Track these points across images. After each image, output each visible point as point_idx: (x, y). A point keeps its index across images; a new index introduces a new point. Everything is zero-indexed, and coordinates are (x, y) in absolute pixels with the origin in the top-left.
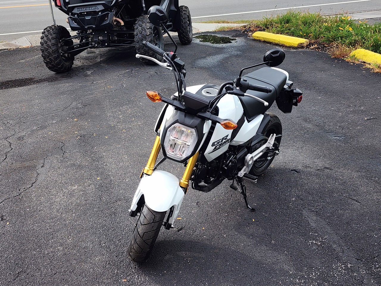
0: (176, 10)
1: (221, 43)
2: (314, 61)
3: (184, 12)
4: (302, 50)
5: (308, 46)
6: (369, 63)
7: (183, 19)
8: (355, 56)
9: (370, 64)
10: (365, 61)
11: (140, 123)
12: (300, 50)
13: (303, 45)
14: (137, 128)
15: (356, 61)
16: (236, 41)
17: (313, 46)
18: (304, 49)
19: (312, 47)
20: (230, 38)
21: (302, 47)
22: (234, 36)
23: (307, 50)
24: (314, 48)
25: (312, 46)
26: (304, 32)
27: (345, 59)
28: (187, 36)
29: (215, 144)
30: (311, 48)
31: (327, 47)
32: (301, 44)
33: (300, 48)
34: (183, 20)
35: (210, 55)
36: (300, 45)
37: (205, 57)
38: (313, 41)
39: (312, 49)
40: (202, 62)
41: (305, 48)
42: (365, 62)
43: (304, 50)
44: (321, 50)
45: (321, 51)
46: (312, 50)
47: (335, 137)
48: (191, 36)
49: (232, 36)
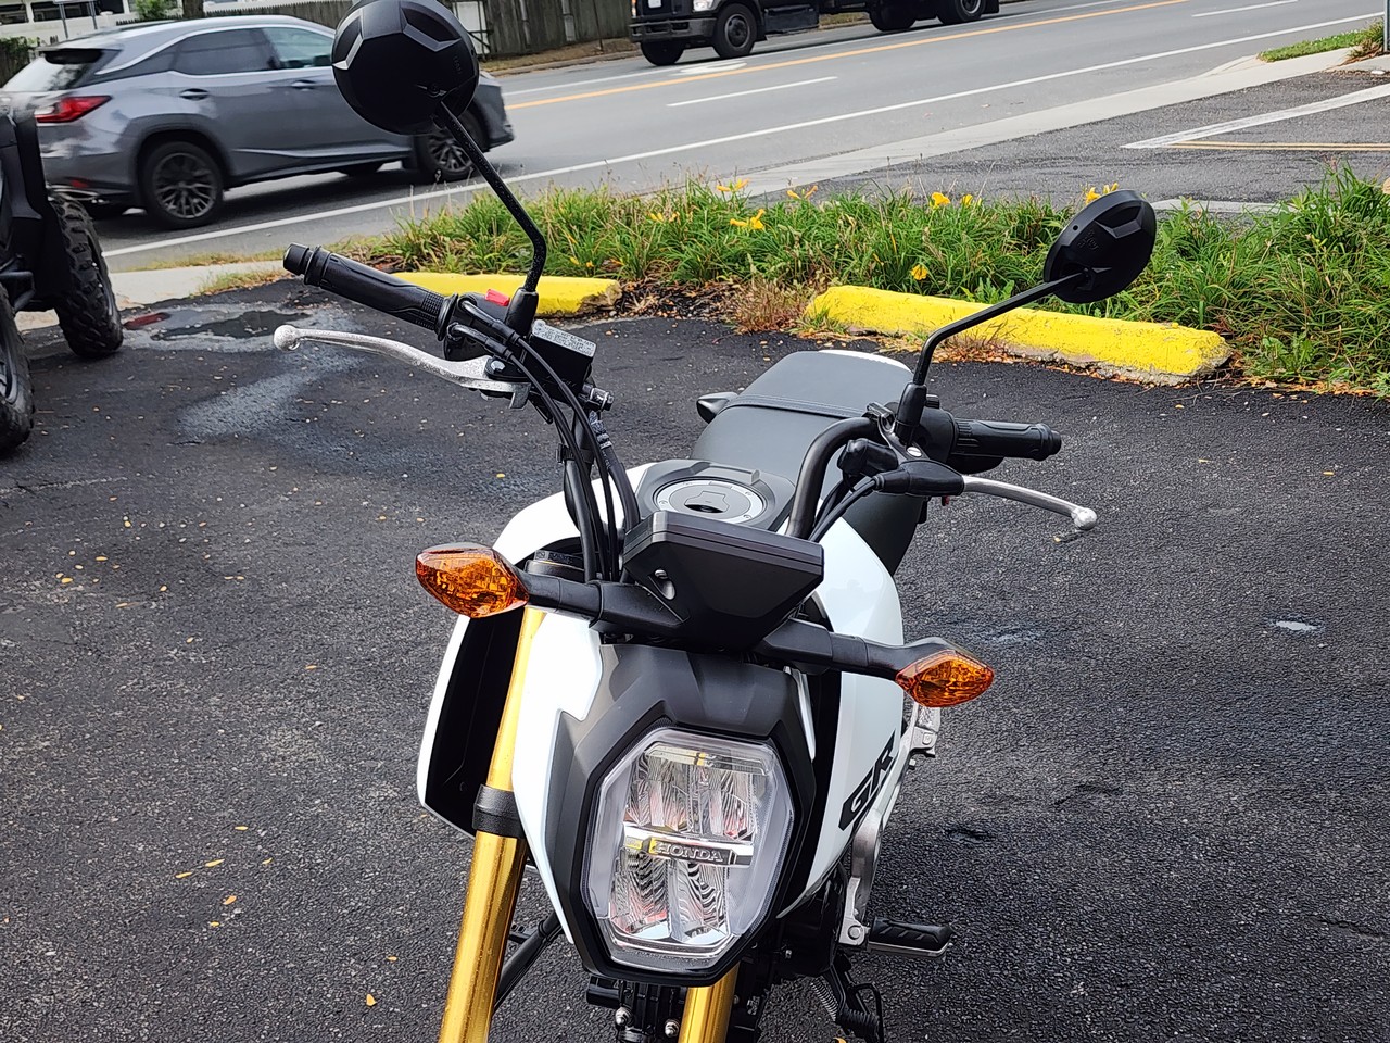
0: (39, 217)
1: (253, 335)
2: (680, 354)
3: (71, 225)
4: (603, 321)
5: (623, 303)
6: (893, 334)
7: (74, 250)
8: (826, 314)
9: (897, 336)
10: (874, 329)
11: (46, 744)
12: (596, 323)
13: (603, 303)
14: (39, 772)
15: (837, 334)
16: (312, 320)
17: (643, 302)
18: (610, 317)
19: (640, 306)
20: (278, 311)
21: (601, 311)
22: (297, 304)
23: (624, 318)
24: (648, 308)
25: (639, 302)
26: (585, 258)
27: (793, 331)
28: (103, 320)
29: (854, 809)
30: (637, 309)
31: (695, 298)
32: (594, 298)
33: (593, 315)
34: (74, 256)
35: (231, 382)
36: (589, 305)
37: (213, 397)
38: (630, 285)
39: (643, 314)
40: (209, 418)
41: (612, 313)
42: (875, 333)
43: (610, 320)
44: (678, 311)
45: (681, 316)
46: (643, 317)
47: (1000, 634)
48: (115, 321)
49: (286, 306)
